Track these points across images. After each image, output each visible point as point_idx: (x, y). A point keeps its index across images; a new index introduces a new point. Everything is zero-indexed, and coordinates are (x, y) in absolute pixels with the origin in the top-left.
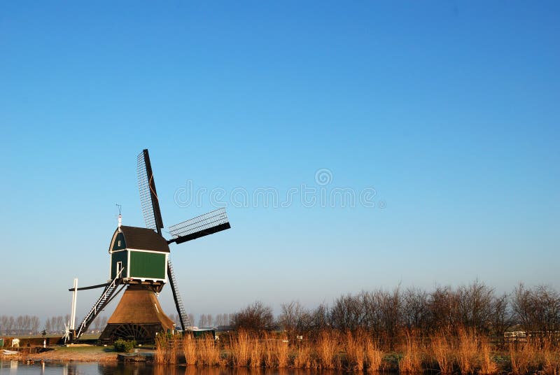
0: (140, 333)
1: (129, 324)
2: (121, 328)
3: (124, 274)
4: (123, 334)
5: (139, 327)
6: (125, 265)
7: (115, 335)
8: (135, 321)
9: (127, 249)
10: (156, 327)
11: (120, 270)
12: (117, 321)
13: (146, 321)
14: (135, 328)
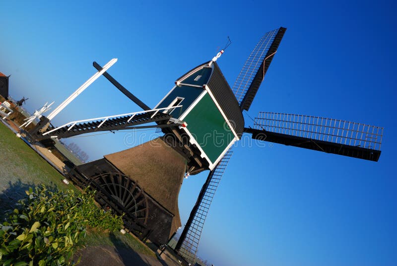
0: (136, 206)
1: (131, 181)
2: (116, 178)
3: (177, 113)
4: (112, 187)
5: (141, 198)
6: (186, 105)
7: (101, 179)
8: (141, 184)
9: (207, 87)
10: (163, 216)
11: (175, 105)
12: (119, 164)
13: (156, 196)
14: (134, 194)
